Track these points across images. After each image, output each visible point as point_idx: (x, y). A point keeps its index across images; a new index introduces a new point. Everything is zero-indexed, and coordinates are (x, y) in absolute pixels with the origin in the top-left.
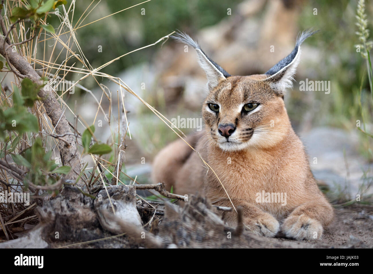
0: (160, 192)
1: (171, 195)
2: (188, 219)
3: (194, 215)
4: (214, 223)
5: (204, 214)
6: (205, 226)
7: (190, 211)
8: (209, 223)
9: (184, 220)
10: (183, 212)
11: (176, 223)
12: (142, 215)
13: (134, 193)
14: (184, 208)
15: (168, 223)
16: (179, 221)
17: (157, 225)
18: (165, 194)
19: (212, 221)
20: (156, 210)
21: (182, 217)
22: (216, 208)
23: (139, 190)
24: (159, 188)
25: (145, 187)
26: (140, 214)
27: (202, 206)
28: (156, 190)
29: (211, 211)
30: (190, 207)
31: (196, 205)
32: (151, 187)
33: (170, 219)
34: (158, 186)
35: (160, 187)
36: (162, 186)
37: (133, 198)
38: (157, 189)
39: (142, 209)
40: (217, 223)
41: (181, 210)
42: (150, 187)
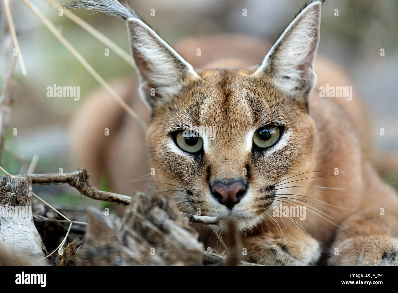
0: (79, 188)
1: (101, 195)
2: (131, 241)
3: (144, 232)
4: (183, 247)
5: (164, 230)
6: (166, 254)
7: (137, 226)
8: (172, 246)
9: (125, 243)
10: (122, 228)
11: (108, 248)
12: (45, 234)
13: (27, 191)
14: (124, 219)
15: (93, 249)
16: (116, 245)
17: (73, 254)
18: (89, 192)
19: (180, 244)
20: (71, 224)
21: (120, 236)
22: (187, 219)
23: (37, 185)
24: (76, 180)
25: (50, 179)
26: (39, 231)
27: (159, 215)
28: (71, 185)
29: (177, 225)
30: (137, 217)
31: (147, 213)
32: (62, 178)
33: (97, 242)
34: (74, 176)
35: (78, 179)
36: (82, 177)
37: (26, 201)
38: (73, 183)
39: (44, 222)
40: (190, 248)
41: (119, 223)
42: (59, 179)
